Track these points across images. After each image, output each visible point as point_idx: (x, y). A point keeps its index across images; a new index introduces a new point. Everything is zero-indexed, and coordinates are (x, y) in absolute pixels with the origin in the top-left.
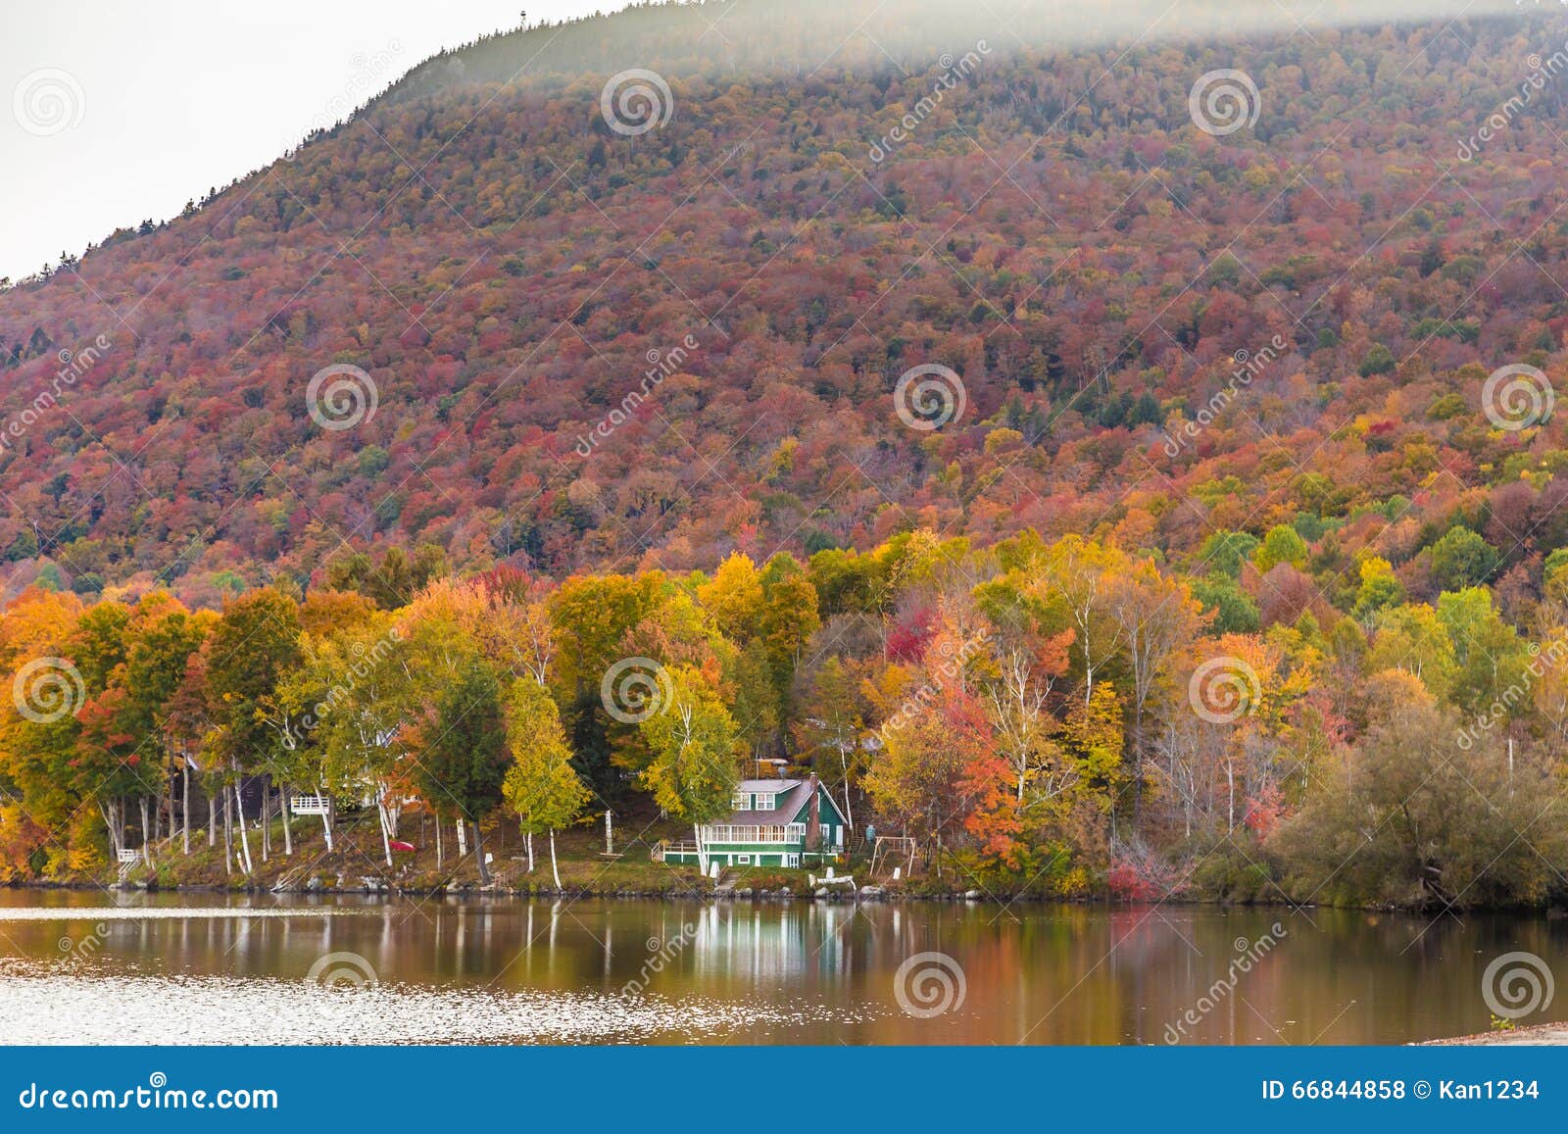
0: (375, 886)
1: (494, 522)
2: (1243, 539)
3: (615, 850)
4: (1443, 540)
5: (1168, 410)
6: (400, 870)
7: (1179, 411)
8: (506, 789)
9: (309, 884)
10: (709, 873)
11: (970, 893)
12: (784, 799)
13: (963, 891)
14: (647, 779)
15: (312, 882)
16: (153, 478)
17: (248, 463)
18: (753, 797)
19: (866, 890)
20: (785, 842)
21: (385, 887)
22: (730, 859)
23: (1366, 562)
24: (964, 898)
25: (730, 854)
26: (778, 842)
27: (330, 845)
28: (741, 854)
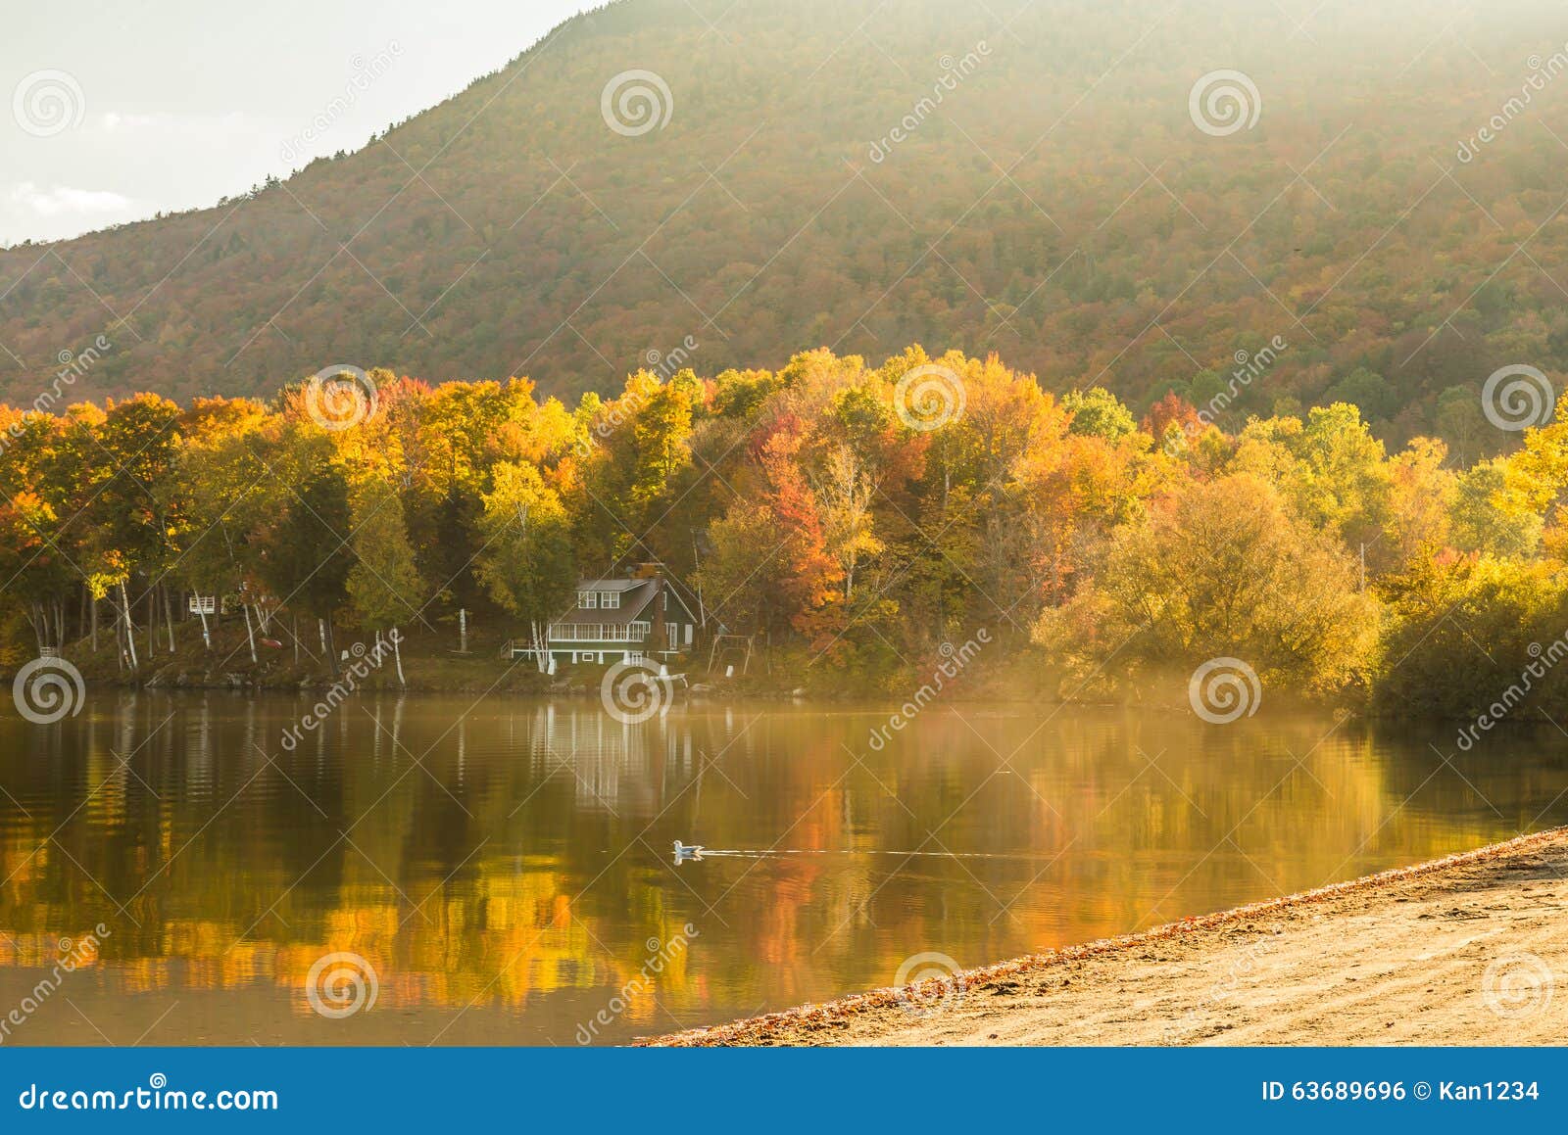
0: (238, 682)
1: (575, 383)
2: (1179, 384)
3: (468, 648)
4: (1347, 380)
5: (1140, 289)
6: (264, 667)
7: (1150, 289)
8: (349, 587)
9: (179, 679)
10: (546, 670)
11: (797, 691)
12: (629, 597)
13: (791, 689)
14: (480, 576)
15: (182, 678)
16: (307, 350)
17: (383, 338)
18: (599, 595)
19: (696, 687)
20: (627, 640)
21: (249, 683)
22: (575, 656)
23: (1278, 401)
24: (792, 697)
25: (575, 652)
26: (621, 640)
27: (208, 642)
28: (585, 652)
